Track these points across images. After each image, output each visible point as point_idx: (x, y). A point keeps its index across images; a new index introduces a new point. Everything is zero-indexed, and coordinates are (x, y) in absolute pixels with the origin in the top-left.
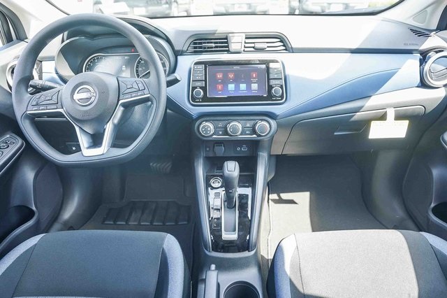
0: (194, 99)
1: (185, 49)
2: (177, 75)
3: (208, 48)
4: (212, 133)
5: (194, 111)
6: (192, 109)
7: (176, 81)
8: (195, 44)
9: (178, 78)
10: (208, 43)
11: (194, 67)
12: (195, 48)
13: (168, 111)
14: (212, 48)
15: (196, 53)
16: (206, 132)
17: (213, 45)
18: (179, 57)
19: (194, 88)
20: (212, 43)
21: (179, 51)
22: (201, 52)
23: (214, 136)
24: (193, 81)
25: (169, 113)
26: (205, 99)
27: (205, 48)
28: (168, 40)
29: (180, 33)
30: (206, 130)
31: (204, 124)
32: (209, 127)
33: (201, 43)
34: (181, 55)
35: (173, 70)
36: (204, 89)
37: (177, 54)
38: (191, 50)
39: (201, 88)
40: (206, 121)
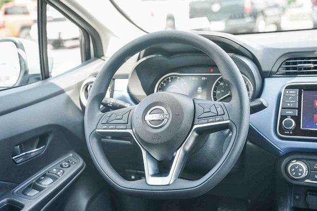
0: (282, 130)
1: (275, 70)
2: (262, 100)
3: (305, 69)
4: (304, 175)
5: (282, 145)
6: (281, 143)
7: (261, 107)
8: (288, 64)
9: (265, 104)
10: (305, 63)
11: (285, 92)
12: (288, 69)
13: (248, 143)
14: (310, 69)
15: (288, 74)
16: (297, 175)
17: (312, 65)
18: (267, 80)
19: (283, 117)
20: (310, 63)
21: (266, 72)
22: (294, 74)
23: (307, 181)
24: (282, 108)
25: (249, 145)
26: (297, 131)
27: (300, 69)
28: (254, 60)
29: (269, 51)
30: (297, 171)
31: (294, 162)
32: (300, 167)
33: (295, 63)
34: (269, 77)
35: (258, 94)
36: (297, 119)
37: (264, 75)
38: (282, 71)
39: (292, 117)
40: (298, 160)
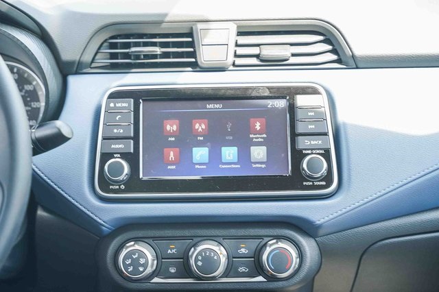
0: (105, 183)
1: (87, 58)
2: (61, 125)
3: (146, 57)
4: (149, 270)
5: (106, 213)
6: (98, 209)
7: (58, 139)
8: (113, 46)
9: (66, 132)
10: (146, 44)
11: (108, 104)
12: (113, 56)
13: (40, 212)
14: (155, 56)
15: (114, 68)
16: (136, 271)
17: (158, 50)
18: (73, 80)
19: (106, 156)
20: (154, 44)
21: (71, 64)
22: (126, 68)
23: (156, 280)
24: (104, 139)
25: (42, 217)
26: (133, 183)
27: (138, 57)
28: (43, 36)
29: (74, 19)
30: (136, 263)
31: (132, 246)
32: (142, 255)
33: (127, 46)
34: (77, 73)
35: (55, 112)
36: (132, 158)
37: (66, 69)
38: (102, 60)
39: (124, 156)
40: (137, 240)
